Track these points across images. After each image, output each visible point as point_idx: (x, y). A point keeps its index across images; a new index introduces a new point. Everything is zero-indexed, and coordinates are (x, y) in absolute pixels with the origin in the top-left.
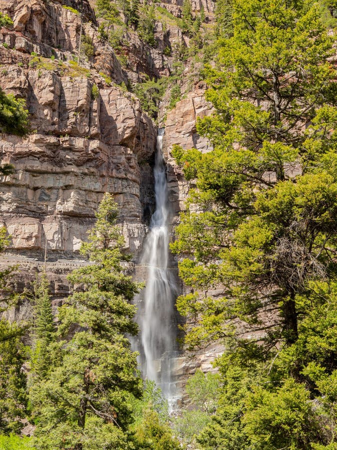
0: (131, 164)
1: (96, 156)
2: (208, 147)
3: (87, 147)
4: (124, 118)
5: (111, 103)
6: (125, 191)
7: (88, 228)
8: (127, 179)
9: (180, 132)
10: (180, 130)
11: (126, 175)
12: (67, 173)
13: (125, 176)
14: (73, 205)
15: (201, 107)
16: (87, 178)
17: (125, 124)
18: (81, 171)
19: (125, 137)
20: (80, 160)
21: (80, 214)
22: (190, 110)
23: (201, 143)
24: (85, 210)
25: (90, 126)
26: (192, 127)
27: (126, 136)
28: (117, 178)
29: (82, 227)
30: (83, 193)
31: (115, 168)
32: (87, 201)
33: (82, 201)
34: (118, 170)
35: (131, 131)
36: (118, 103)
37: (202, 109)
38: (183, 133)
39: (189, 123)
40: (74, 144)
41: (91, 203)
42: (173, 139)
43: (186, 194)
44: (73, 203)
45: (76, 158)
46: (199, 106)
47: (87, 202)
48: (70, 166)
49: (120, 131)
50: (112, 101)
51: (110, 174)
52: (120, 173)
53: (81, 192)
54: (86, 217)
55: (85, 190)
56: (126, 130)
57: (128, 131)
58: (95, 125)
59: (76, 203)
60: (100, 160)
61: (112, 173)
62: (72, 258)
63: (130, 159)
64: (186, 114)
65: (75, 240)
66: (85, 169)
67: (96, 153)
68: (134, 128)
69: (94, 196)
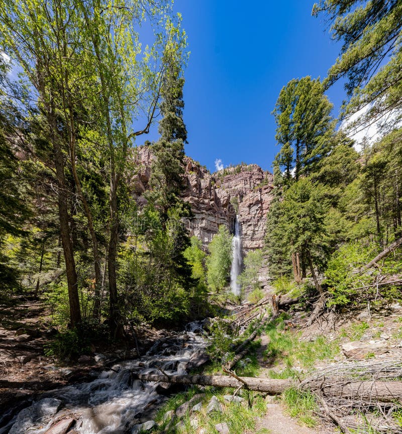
1: (213, 208)
2: (254, 211)
3: (209, 203)
4: (223, 197)
5: (219, 193)
6: (224, 223)
7: (210, 234)
12: (202, 213)
13: (224, 218)
16: (210, 216)
17: (224, 199)
20: (207, 208)
22: (248, 198)
23: (252, 210)
24: (209, 228)
25: (210, 195)
26: (248, 204)
27: (224, 203)
28: (221, 218)
29: (208, 234)
31: (220, 215)
33: (208, 224)
36: (222, 192)
37: (252, 197)
38: (245, 207)
40: (205, 201)
41: (212, 226)
42: (242, 210)
43: (246, 228)
44: (205, 224)
45: (205, 207)
47: (210, 225)
48: (203, 210)
49: (222, 202)
52: (222, 216)
53: (208, 221)
54: (210, 231)
58: (212, 195)
60: (214, 210)
62: (205, 244)
63: (225, 212)
64: (246, 200)
65: (205, 238)
66: (209, 212)
67: (213, 206)
68: (227, 200)
69: (213, 224)
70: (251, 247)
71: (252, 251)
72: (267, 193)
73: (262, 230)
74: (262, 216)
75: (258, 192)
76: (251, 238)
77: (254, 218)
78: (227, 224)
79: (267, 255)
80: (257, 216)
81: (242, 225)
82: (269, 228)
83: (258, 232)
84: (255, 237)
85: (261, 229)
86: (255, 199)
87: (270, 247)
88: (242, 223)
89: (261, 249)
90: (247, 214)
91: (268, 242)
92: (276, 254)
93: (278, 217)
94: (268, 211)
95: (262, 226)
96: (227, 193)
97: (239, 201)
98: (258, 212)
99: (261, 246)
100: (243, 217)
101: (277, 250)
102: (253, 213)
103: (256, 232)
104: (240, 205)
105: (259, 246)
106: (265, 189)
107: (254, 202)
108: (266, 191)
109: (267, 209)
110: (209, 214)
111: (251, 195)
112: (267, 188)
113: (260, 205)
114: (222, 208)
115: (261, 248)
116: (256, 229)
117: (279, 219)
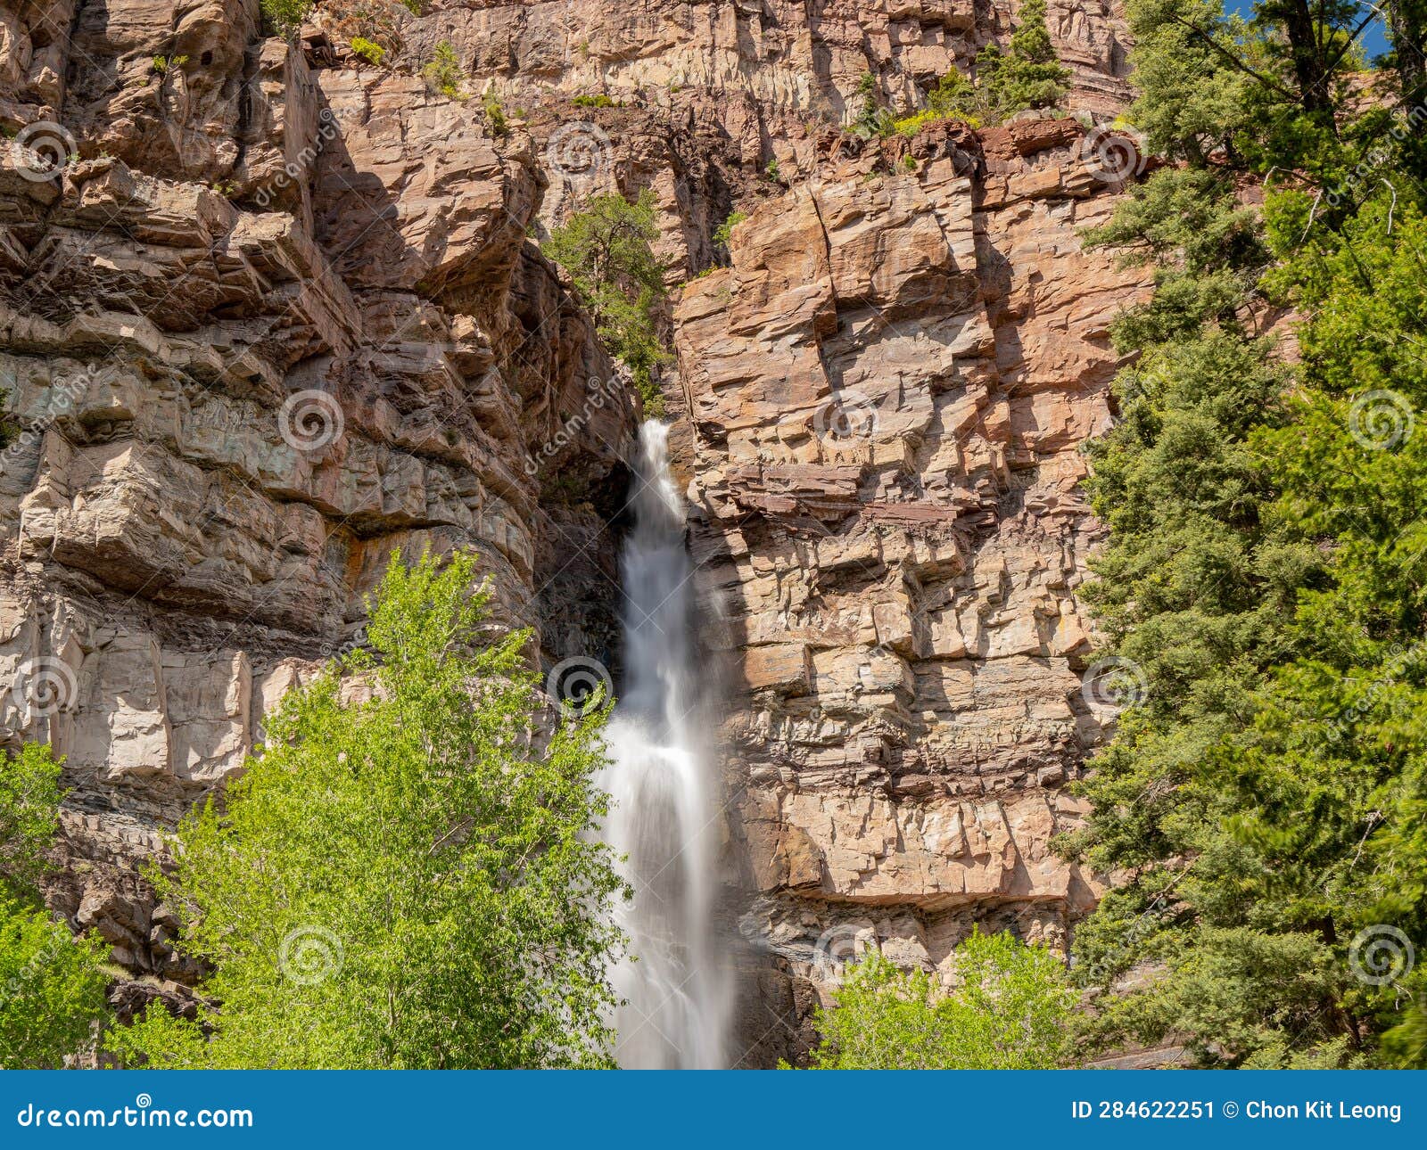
0: (484, 403)
1: (274, 296)
2: (902, 399)
3: (219, 231)
4: (441, 174)
5: (374, 119)
6: (442, 512)
7: (211, 664)
8: (457, 466)
9: (752, 332)
10: (754, 321)
11: (451, 438)
12: (94, 351)
13: (442, 441)
14: (126, 512)
15: (856, 218)
16: (217, 406)
17: (446, 201)
18: (185, 359)
19: (446, 259)
20: (180, 293)
21: (166, 581)
22: (804, 232)
23: (864, 385)
24: (198, 570)
25: (242, 141)
26: (811, 305)
27: (451, 254)
28: (401, 448)
29: (176, 660)
30: (193, 472)
31: (390, 398)
32: (210, 516)
33: (180, 509)
34: (404, 413)
35: (483, 232)
36: (414, 121)
37: (863, 226)
38: (767, 333)
39: (796, 290)
40: (145, 197)
41: (240, 537)
42: (718, 362)
43: (799, 613)
44: (125, 502)
45: (153, 271)
46: (845, 212)
47: (213, 525)
48: (115, 317)
49: (414, 238)
50: (381, 112)
51: (357, 415)
52: (417, 424)
53: (176, 465)
54: (205, 610)
55: (206, 465)
56: (453, 227)
57: (468, 230)
58: (270, 136)
59: (145, 504)
60: (297, 322)
61: (369, 414)
62: (103, 806)
63: (470, 371)
64: (782, 250)
65: (124, 716)
66: (204, 349)
67: (276, 277)
68: (500, 216)
69: (261, 512)
70: (881, 886)
71: (905, 948)
72: (1054, 197)
73: (1038, 655)
74: (1027, 471)
75: (942, 168)
76: (887, 757)
77: (907, 479)
78: (505, 529)
79: (1155, 1032)
80: (945, 457)
81: (726, 560)
82: (1147, 652)
83: (984, 679)
84: (943, 740)
85: (1019, 633)
86: (905, 251)
87: (1185, 919)
88: (736, 541)
89: (1041, 930)
90: (791, 424)
91: (1154, 843)
92: (1299, 1034)
93: (1247, 522)
94: (1091, 415)
95: (1023, 600)
96: (501, 131)
97: (668, 245)
98: (958, 412)
99: (1048, 879)
100: (741, 455)
101: (1293, 965)
102: (892, 422)
103: (955, 683)
104: (693, 299)
105: (1015, 876)
106: (1031, 149)
107: (890, 283)
108: (1046, 172)
109: (1074, 389)
110: (207, 380)
111: (838, 195)
112: (1060, 142)
113: (975, 331)
114: (423, 313)
115: (1048, 908)
116: (949, 636)
117: (1268, 553)
